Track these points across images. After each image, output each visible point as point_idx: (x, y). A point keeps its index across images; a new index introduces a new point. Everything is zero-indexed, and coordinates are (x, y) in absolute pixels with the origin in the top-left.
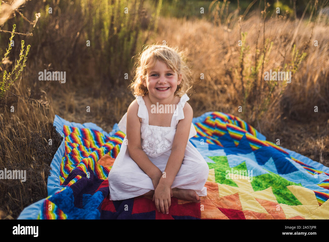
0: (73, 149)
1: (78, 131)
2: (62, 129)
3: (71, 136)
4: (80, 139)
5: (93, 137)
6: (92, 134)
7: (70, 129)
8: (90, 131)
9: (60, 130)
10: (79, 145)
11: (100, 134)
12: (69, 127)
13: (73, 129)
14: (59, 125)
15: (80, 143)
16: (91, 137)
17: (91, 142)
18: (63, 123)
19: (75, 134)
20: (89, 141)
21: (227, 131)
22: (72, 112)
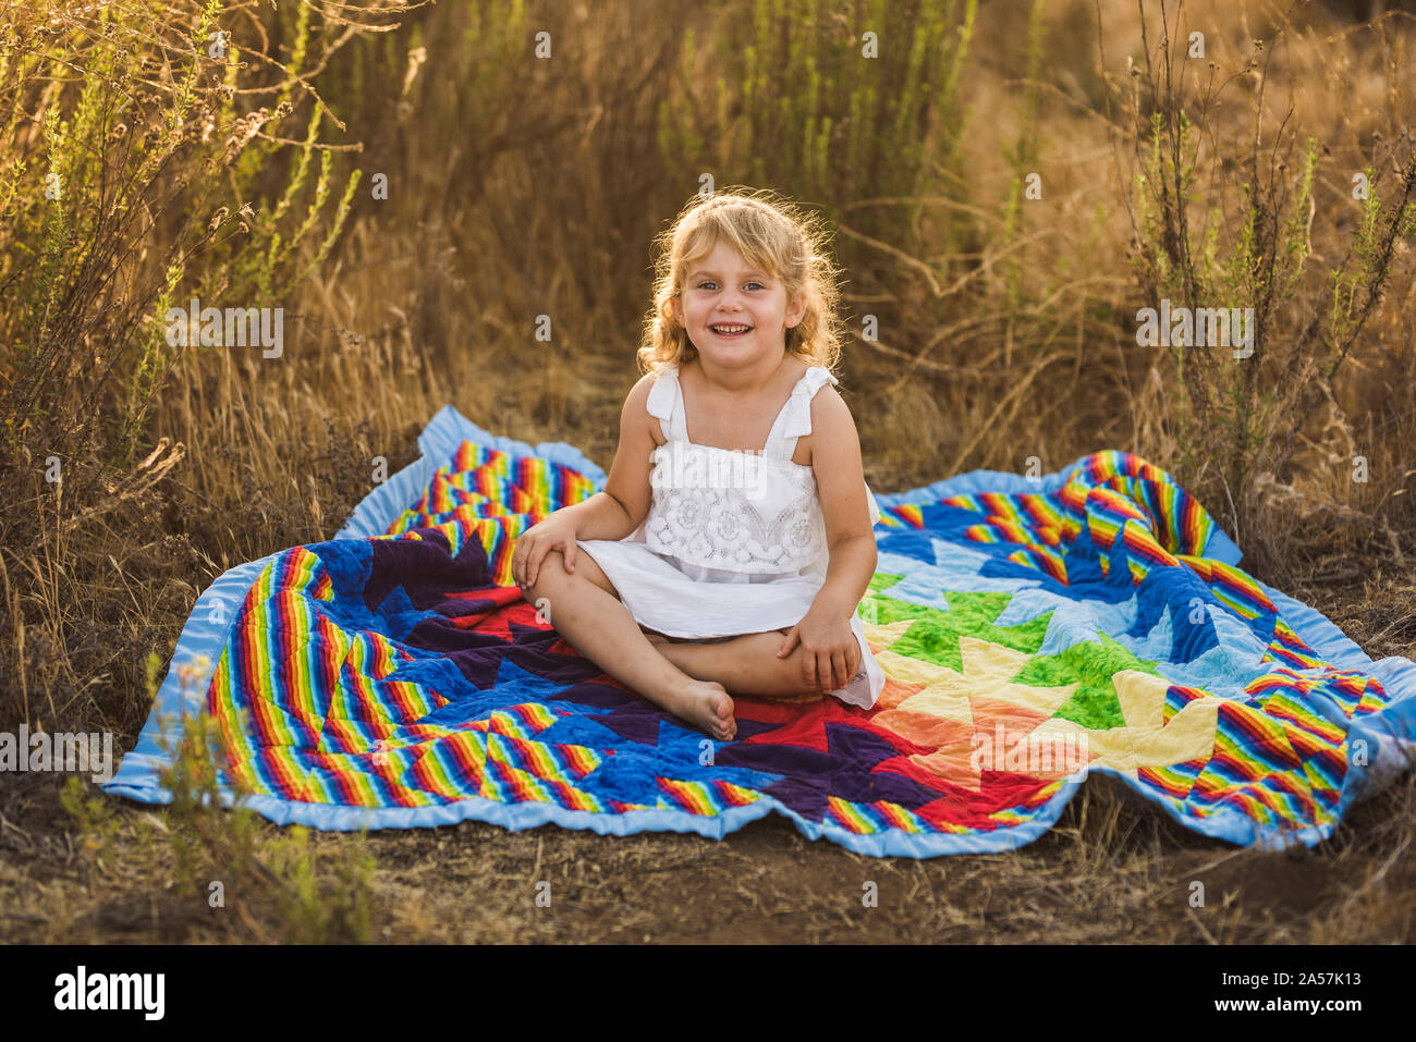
0: (459, 504)
1: (503, 464)
2: (454, 450)
3: (476, 476)
4: (502, 485)
5: (551, 488)
6: (550, 477)
7: (480, 454)
8: (548, 468)
9: (444, 450)
10: (490, 501)
11: (582, 483)
12: (480, 447)
13: (489, 456)
14: (448, 435)
15: (493, 496)
16: (544, 484)
17: (536, 502)
18: (462, 434)
19: (490, 470)
20: (531, 496)
21: (1083, 515)
22: (545, 422)
